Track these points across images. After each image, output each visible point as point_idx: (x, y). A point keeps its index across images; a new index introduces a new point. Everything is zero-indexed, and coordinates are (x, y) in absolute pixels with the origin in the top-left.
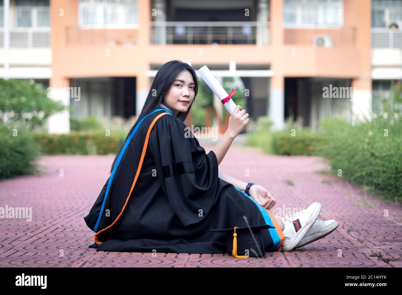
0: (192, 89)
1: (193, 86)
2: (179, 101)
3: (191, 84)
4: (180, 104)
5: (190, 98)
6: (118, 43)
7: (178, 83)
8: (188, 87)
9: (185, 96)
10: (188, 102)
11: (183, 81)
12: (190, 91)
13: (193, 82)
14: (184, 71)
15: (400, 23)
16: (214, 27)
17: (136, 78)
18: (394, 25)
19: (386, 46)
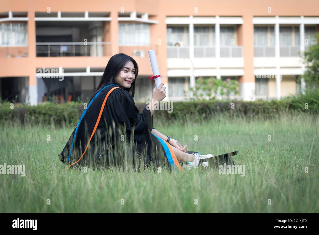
2: (125, 80)
3: (133, 70)
4: (126, 82)
5: (133, 79)
6: (13, 56)
10: (131, 81)
11: (128, 69)
12: (133, 74)
15: (181, 43)
16: (76, 45)
17: (28, 78)
18: (177, 44)
19: (175, 56)
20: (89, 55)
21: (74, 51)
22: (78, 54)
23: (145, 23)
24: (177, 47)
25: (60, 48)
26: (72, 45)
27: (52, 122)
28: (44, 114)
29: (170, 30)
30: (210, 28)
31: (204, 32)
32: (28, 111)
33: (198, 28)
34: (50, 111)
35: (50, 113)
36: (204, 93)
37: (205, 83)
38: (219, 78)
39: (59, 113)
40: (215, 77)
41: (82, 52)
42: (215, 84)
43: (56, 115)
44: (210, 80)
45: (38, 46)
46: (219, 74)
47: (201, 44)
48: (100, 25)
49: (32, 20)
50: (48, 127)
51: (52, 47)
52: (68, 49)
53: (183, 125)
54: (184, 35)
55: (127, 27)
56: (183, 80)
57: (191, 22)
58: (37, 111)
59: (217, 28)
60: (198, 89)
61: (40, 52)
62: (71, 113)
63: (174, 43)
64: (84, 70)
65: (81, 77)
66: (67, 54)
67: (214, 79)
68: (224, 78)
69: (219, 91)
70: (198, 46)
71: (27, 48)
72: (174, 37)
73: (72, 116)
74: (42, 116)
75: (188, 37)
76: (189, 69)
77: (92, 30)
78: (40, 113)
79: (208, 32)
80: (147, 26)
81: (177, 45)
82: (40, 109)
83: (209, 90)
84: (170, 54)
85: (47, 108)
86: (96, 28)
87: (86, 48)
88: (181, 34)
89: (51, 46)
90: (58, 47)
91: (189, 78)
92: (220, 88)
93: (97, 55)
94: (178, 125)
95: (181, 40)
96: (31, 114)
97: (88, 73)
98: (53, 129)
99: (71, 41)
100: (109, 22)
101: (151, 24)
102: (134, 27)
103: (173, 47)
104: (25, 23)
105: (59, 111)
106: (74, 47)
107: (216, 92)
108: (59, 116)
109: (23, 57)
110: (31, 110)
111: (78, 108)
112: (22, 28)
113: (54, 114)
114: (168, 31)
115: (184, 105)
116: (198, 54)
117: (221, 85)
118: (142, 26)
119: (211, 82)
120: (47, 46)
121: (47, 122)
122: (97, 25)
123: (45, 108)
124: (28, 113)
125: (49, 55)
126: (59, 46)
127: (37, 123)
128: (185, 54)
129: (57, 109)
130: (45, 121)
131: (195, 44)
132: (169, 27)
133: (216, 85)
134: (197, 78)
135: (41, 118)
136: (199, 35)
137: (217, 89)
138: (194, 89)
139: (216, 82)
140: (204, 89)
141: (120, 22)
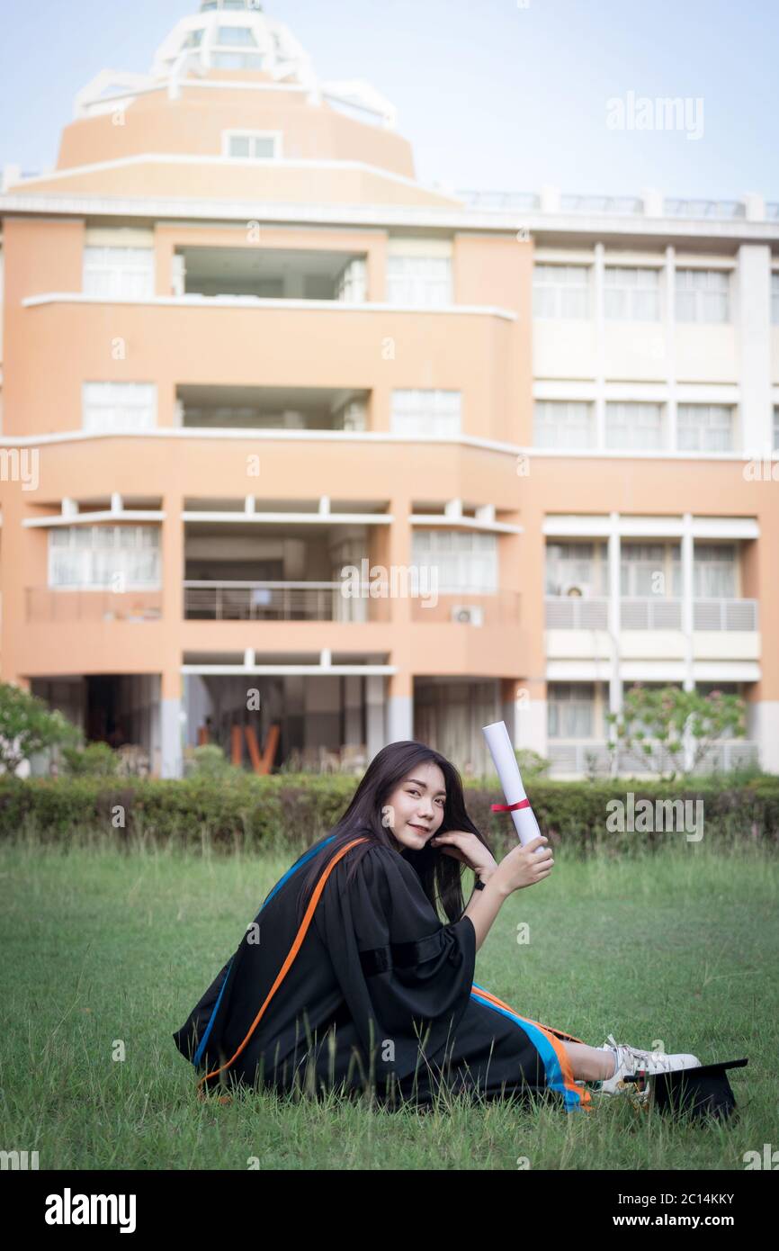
0: (440, 804)
1: (444, 797)
2: (408, 823)
3: (440, 793)
4: (408, 828)
5: (434, 821)
6: (119, 617)
7: (413, 786)
8: (433, 798)
9: (424, 817)
10: (427, 830)
11: (423, 785)
12: (436, 808)
13: (444, 790)
14: (430, 765)
15: (584, 588)
16: (293, 590)
17: (160, 676)
18: (576, 591)
19: (569, 625)
20: (329, 616)
21: (287, 607)
22: (299, 616)
23: (484, 533)
24: (575, 599)
25: (249, 597)
26: (282, 590)
27: (205, 833)
28: (185, 812)
29: (556, 551)
30: (665, 547)
31: (650, 557)
32: (138, 800)
33: (632, 546)
34: (201, 802)
35: (200, 808)
36: (648, 731)
37: (650, 703)
38: (689, 687)
39: (227, 809)
40: (679, 685)
41: (309, 608)
42: (678, 705)
43: (217, 815)
44: (664, 694)
45: (189, 591)
46: (690, 675)
47: (640, 592)
48: (363, 534)
49: (174, 519)
50: (192, 848)
51: (229, 593)
52: (273, 598)
53: (582, 855)
54: (595, 565)
55: (434, 539)
56: (589, 690)
57: (614, 529)
58: (164, 801)
59: (688, 549)
60: (630, 717)
61: (195, 607)
62: (259, 811)
63: (566, 587)
64: (314, 660)
65: (306, 679)
66: (269, 614)
67: (675, 691)
68: (705, 688)
69: (689, 727)
70: (633, 598)
71: (159, 596)
72: (565, 571)
73: (264, 820)
74: (178, 816)
75: (606, 571)
76: (607, 660)
77: (339, 546)
78: (171, 808)
79: (662, 558)
80: (492, 541)
81: (574, 593)
82: (173, 797)
83: (663, 722)
84: (555, 619)
85: (193, 794)
86: (350, 542)
87: (321, 598)
88: (586, 562)
89: (224, 589)
90: (246, 592)
91: (606, 686)
92: (691, 717)
93: (351, 618)
94: (567, 857)
95: (584, 579)
96: (146, 809)
97: (325, 668)
98: (206, 858)
99: (281, 578)
100: (385, 528)
101: (501, 535)
102: (456, 540)
103: (564, 599)
104: (156, 526)
105: (226, 804)
106: (287, 595)
107: (681, 730)
108: (225, 819)
109: (147, 618)
110: (148, 799)
111: (280, 797)
112: (148, 539)
113: (212, 811)
114: (548, 555)
115: (586, 799)
116: (634, 619)
117: (696, 709)
118: (476, 541)
119: (667, 701)
120: (214, 589)
121: (189, 837)
122: (352, 534)
123: (187, 793)
124: (140, 805)
125: (218, 614)
126: (248, 590)
127: (162, 836)
128: (595, 619)
129: (220, 798)
130: (183, 831)
131: (624, 590)
132: (552, 542)
133: (681, 707)
134: (628, 686)
135: (175, 823)
136: (634, 566)
137: (684, 720)
138: (620, 720)
139: (683, 699)
140: (648, 720)
141: (416, 527)
